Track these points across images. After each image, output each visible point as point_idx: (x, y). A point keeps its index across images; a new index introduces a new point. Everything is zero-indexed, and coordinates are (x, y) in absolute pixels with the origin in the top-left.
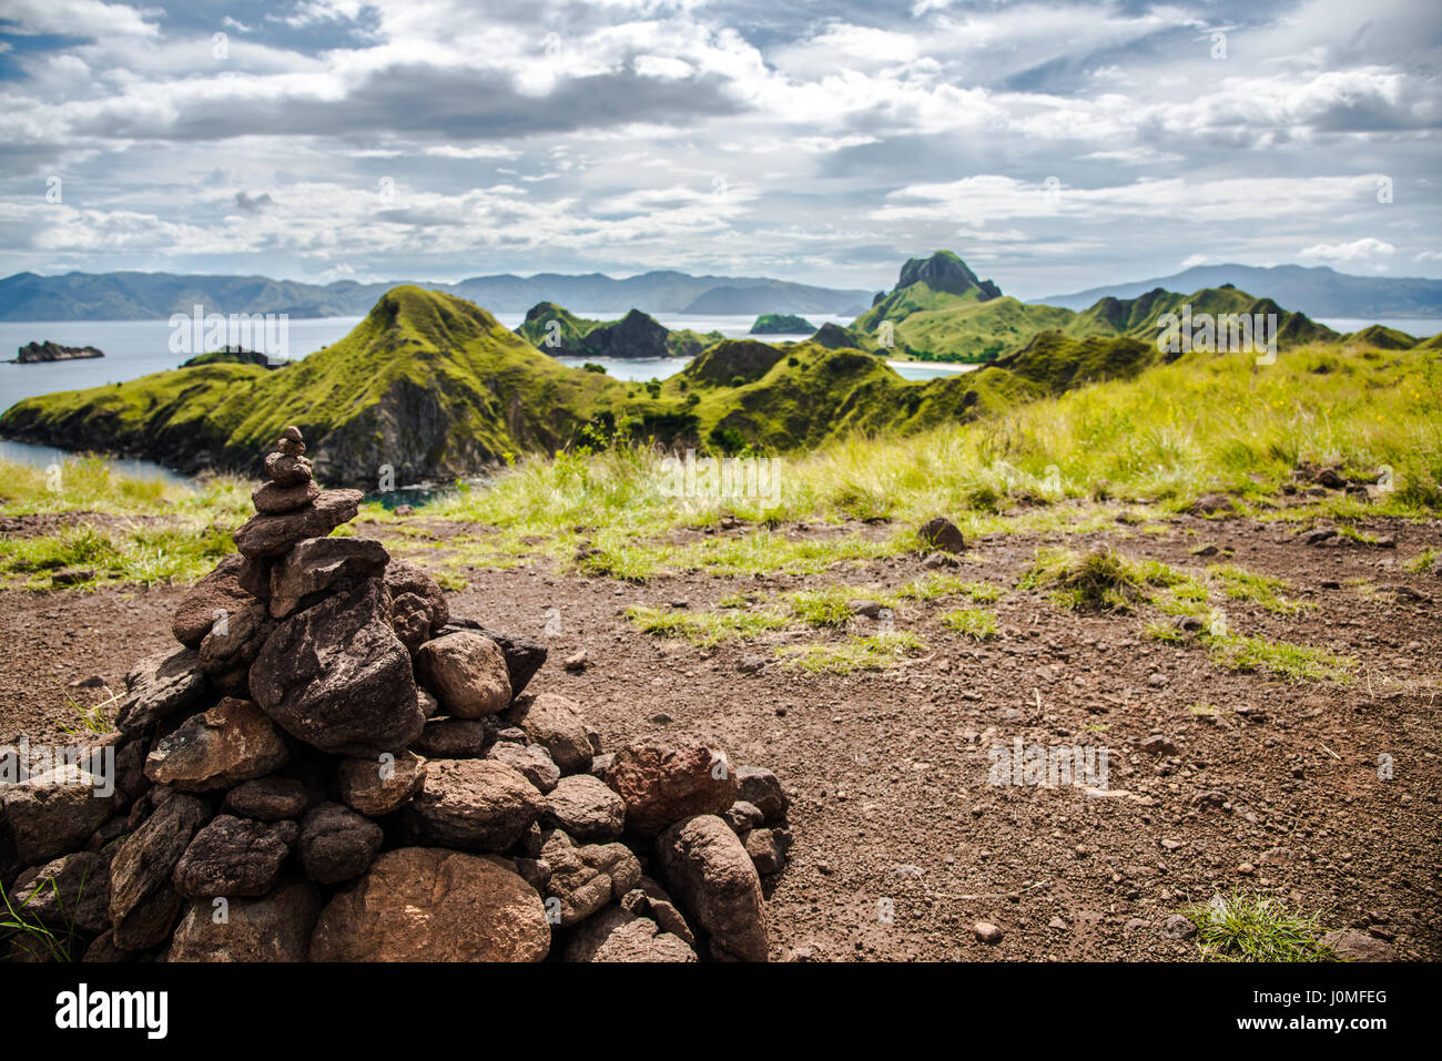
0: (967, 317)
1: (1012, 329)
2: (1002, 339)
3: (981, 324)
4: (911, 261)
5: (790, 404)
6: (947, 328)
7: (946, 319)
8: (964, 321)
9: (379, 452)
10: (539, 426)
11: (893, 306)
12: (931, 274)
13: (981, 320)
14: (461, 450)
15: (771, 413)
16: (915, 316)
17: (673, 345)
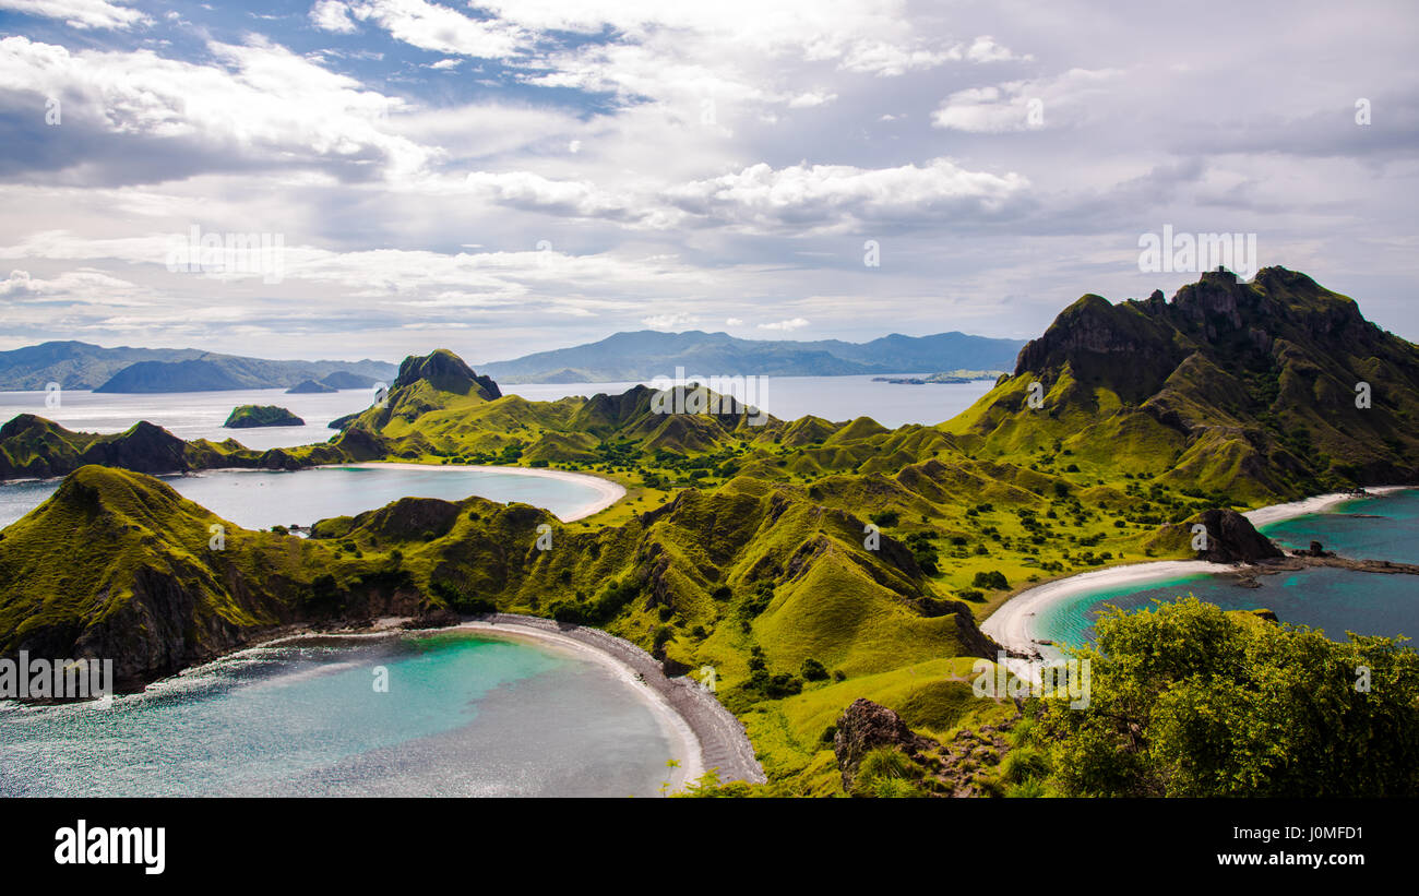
0: (480, 417)
1: (523, 426)
2: (517, 436)
3: (494, 422)
4: (409, 359)
5: (486, 554)
6: (464, 428)
7: (460, 418)
8: (479, 420)
9: (148, 643)
10: (262, 593)
11: (399, 403)
12: (433, 373)
13: (493, 418)
14: (210, 629)
15: (473, 562)
16: (430, 416)
17: (192, 457)
